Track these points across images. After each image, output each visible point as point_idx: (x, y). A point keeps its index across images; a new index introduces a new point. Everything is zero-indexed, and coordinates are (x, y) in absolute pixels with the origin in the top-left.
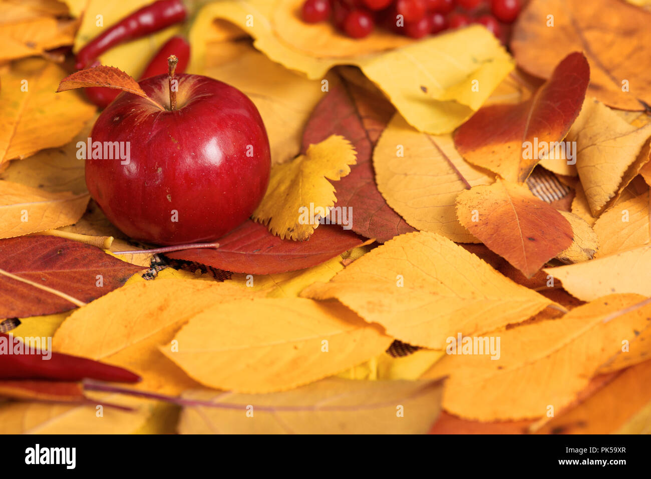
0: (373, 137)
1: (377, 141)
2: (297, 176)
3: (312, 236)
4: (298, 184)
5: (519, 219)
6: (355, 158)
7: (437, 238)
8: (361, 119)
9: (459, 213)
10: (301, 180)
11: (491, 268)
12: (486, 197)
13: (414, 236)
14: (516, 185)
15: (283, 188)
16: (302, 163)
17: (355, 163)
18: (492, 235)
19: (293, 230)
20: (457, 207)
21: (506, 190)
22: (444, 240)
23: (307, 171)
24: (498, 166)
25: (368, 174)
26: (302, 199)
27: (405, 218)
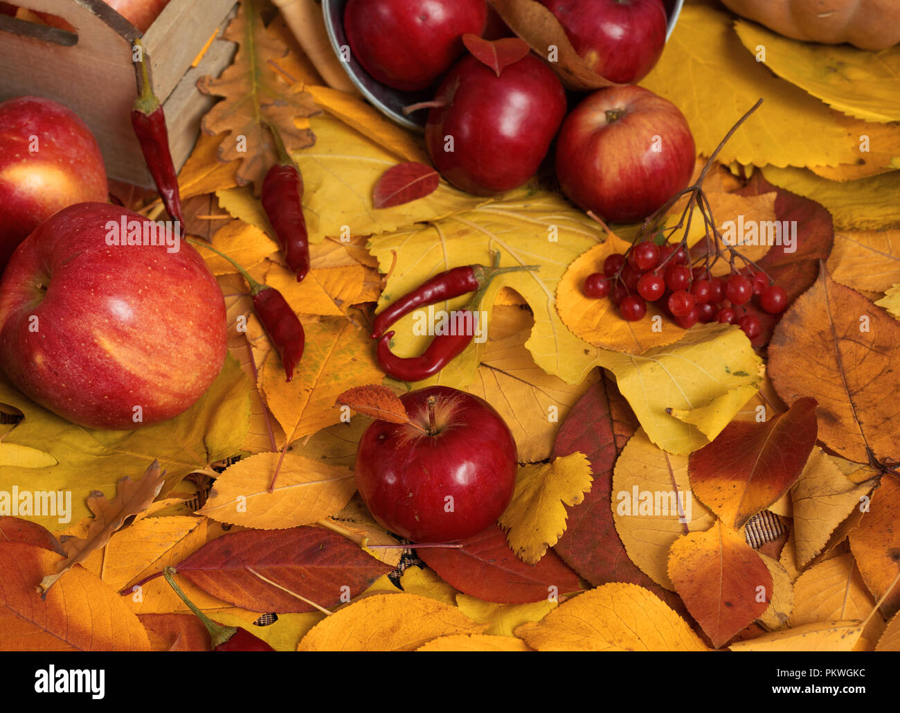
0: (620, 445)
1: (622, 449)
2: (540, 489)
3: (538, 563)
4: (537, 501)
5: (723, 579)
6: (590, 485)
7: (643, 593)
8: (612, 421)
9: (669, 565)
10: (541, 497)
11: (688, 626)
12: (699, 547)
13: (624, 587)
14: (731, 531)
15: (526, 498)
16: (547, 474)
17: (589, 491)
18: (694, 595)
19: (524, 551)
20: (669, 556)
21: (721, 536)
22: (649, 595)
23: (549, 488)
24: (720, 507)
25: (607, 488)
26: (538, 520)
27: (626, 548)
